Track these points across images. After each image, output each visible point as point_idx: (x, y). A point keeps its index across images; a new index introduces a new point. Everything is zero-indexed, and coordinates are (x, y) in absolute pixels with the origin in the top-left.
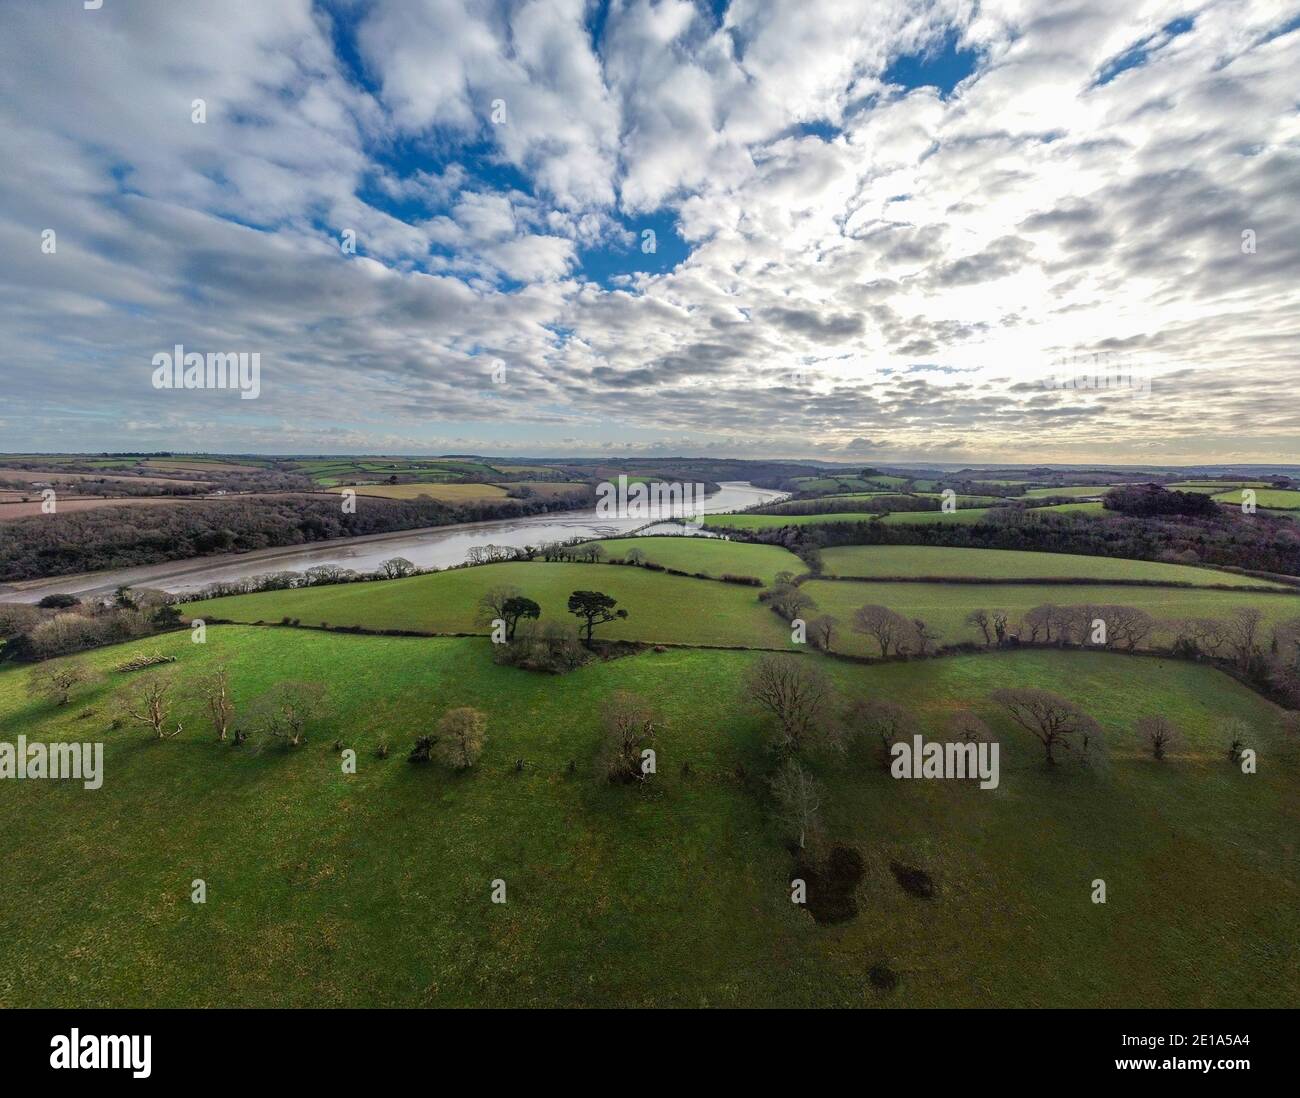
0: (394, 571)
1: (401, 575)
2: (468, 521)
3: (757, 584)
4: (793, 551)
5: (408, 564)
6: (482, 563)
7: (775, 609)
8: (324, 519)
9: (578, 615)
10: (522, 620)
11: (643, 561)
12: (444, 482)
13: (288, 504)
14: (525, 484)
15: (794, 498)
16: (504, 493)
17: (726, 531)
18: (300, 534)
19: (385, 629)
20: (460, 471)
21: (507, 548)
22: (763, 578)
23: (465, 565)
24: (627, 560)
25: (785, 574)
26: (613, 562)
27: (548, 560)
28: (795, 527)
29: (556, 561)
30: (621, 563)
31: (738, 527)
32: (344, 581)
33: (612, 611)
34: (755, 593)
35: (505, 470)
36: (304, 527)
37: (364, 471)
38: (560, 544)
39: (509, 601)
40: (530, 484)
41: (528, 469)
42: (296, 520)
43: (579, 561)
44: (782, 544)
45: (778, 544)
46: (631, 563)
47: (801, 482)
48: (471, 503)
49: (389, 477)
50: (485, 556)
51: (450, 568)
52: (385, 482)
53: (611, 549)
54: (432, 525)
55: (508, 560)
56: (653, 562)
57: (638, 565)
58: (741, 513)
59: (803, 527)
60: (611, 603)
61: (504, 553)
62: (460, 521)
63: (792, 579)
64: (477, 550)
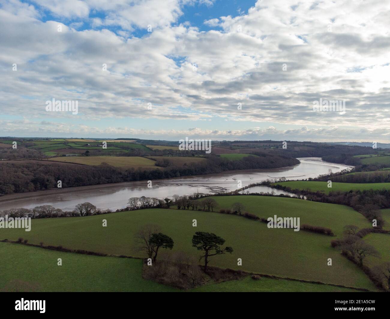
0: (84, 211)
1: (88, 214)
2: (131, 181)
3: (329, 233)
4: (357, 210)
5: (93, 207)
6: (138, 208)
7: (345, 254)
8: (46, 177)
9: (199, 248)
10: (161, 249)
11: (243, 212)
12: (117, 155)
13: (27, 167)
14: (166, 157)
15: (357, 170)
16: (154, 163)
17: (304, 193)
18: (32, 186)
19: (77, 249)
20: (127, 148)
21: (154, 199)
22: (333, 230)
23: (127, 209)
24: (232, 210)
25: (352, 227)
26: (222, 212)
27: (179, 208)
28: (358, 192)
29: (185, 209)
30: (228, 213)
31: (314, 190)
32: (55, 216)
33: (222, 247)
34: (328, 240)
35: (155, 147)
36: (34, 181)
37: (71, 148)
38: (188, 198)
39: (154, 235)
40: (169, 158)
41: (168, 148)
42: (31, 177)
43: (200, 210)
44: (348, 204)
45: (345, 204)
46: (235, 213)
47: (361, 158)
48: (133, 169)
49: (84, 151)
50: (139, 204)
51: (118, 211)
52: (83, 155)
53: (221, 202)
54: (108, 183)
55: (154, 207)
56: (251, 213)
57: (240, 215)
58: (315, 180)
59: (365, 192)
60: (222, 242)
61: (151, 202)
62: (125, 180)
63: (357, 231)
64: (135, 200)
